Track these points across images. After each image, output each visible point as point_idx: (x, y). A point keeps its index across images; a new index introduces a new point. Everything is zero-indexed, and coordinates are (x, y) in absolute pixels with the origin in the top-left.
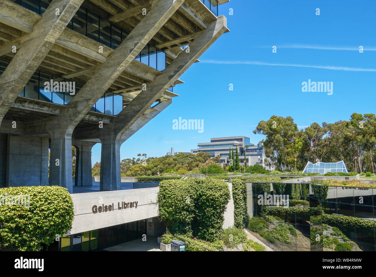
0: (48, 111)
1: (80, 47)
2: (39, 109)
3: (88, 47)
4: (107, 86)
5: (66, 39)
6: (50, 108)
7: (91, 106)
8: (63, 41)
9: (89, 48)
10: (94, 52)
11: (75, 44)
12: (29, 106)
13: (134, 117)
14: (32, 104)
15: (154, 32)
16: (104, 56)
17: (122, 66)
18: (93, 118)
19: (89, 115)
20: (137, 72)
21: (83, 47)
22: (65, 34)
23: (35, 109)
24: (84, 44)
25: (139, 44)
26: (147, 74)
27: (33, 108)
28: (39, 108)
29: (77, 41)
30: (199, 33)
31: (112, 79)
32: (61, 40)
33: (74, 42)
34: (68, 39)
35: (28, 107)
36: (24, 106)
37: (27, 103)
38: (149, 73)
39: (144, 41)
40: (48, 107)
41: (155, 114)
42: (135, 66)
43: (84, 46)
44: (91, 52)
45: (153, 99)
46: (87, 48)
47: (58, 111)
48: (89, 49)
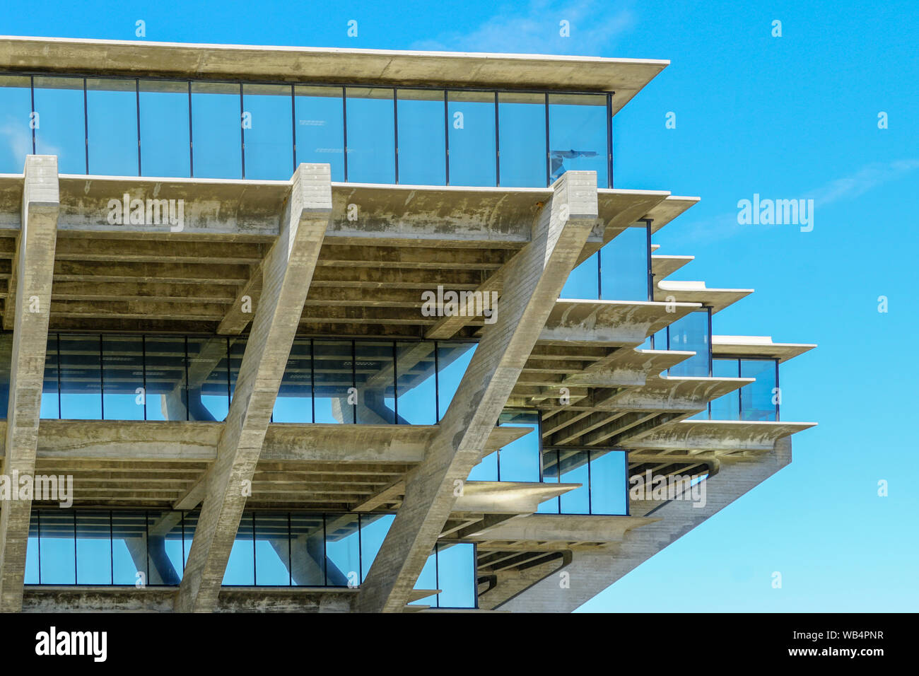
0: (141, 608)
1: (128, 446)
2: (116, 606)
3: (151, 439)
4: (228, 524)
5: (86, 440)
6: (145, 601)
7: (214, 582)
8: (81, 447)
9: (155, 440)
10: (173, 444)
11: (112, 444)
12: (89, 604)
13: (392, 587)
14: (96, 599)
15: (278, 352)
16: (206, 445)
17: (241, 465)
18: (284, 606)
19: (266, 599)
20: (341, 453)
21: (137, 444)
22: (79, 431)
23: (106, 608)
24: (136, 435)
25: (253, 398)
26: (389, 445)
27: (101, 608)
28: (115, 604)
29: (115, 435)
30: (513, 261)
31: (232, 504)
32: (75, 448)
33: (108, 439)
34: (92, 440)
35: (87, 608)
36: (78, 607)
37: (84, 599)
38: (393, 441)
39: (264, 385)
40: (138, 599)
41: (675, 532)
42: (325, 437)
43: (138, 441)
44: (164, 447)
45: (426, 520)
46: (148, 441)
47: (169, 605)
48: (156, 443)
